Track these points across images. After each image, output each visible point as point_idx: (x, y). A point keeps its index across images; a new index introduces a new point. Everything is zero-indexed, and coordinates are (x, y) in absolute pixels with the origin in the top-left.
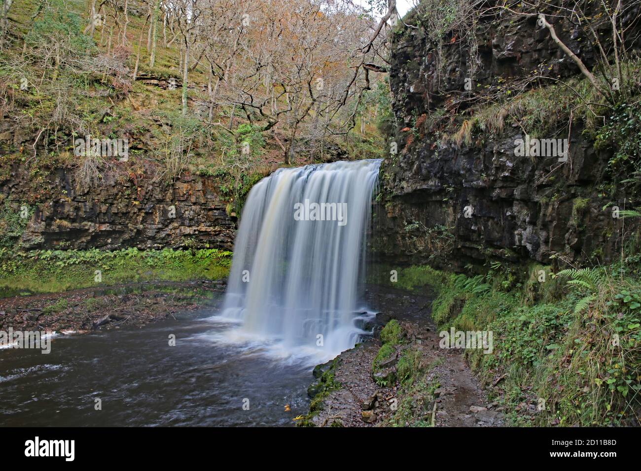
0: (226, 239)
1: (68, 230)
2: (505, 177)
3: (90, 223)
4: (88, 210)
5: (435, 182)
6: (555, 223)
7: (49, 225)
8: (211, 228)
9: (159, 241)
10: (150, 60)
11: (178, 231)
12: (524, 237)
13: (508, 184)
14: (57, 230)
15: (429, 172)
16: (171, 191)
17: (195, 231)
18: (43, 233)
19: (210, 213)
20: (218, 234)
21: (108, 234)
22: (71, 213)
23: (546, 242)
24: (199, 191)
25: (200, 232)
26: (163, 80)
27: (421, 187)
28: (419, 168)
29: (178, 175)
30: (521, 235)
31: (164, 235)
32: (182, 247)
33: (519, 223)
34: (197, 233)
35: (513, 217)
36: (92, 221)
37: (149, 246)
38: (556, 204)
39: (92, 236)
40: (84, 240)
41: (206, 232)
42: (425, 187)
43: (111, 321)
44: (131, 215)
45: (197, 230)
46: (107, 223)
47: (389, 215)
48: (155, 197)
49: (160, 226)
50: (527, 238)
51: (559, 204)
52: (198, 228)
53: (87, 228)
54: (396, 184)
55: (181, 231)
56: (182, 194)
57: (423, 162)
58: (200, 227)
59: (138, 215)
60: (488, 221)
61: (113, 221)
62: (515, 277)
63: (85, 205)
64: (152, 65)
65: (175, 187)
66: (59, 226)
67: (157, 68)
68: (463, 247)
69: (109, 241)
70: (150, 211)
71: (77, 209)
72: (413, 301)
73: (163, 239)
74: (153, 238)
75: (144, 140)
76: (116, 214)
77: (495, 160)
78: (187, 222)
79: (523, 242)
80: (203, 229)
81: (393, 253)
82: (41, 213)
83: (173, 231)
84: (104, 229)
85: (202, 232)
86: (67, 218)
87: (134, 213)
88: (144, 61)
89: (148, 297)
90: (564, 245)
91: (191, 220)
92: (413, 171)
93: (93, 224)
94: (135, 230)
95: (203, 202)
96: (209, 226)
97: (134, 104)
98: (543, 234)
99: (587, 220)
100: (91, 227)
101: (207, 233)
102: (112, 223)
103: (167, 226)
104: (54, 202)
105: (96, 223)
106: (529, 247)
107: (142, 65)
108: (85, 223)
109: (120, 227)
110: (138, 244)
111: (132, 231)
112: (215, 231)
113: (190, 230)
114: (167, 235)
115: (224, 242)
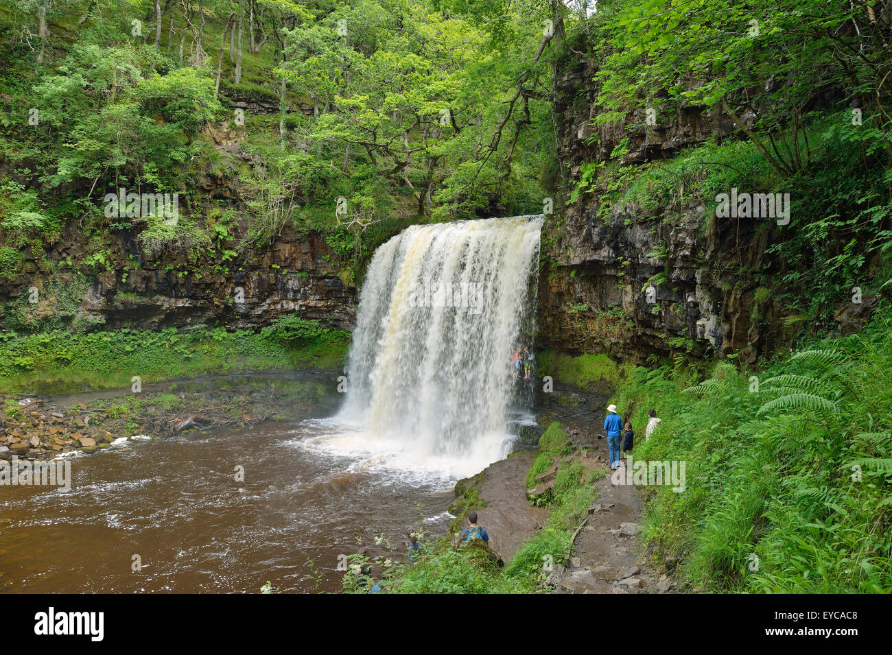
0: (343, 317)
1: (135, 306)
2: (684, 256)
3: (163, 298)
4: (161, 281)
5: (609, 253)
6: (738, 315)
7: (110, 301)
8: (323, 303)
9: (254, 320)
10: (234, 74)
11: (279, 306)
12: (707, 328)
13: (688, 264)
14: (121, 307)
15: (601, 239)
16: (269, 254)
17: (301, 306)
18: (103, 311)
19: (321, 283)
20: (330, 309)
21: (187, 311)
22: (139, 285)
23: (729, 336)
24: (306, 253)
25: (307, 307)
26: (254, 102)
27: (592, 259)
28: (589, 235)
29: (278, 233)
30: (703, 326)
31: (260, 313)
33: (702, 311)
34: (304, 308)
35: (696, 305)
36: (166, 295)
37: (241, 325)
38: (738, 292)
39: (167, 315)
40: (156, 319)
41: (315, 307)
42: (595, 257)
43: (195, 425)
44: (217, 286)
45: (304, 305)
46: (186, 297)
47: (554, 290)
48: (247, 262)
49: (255, 300)
50: (710, 331)
51: (742, 294)
52: (306, 303)
53: (159, 303)
54: (561, 252)
55: (282, 306)
56: (283, 258)
57: (594, 227)
58: (308, 301)
59: (225, 287)
60: (669, 306)
61: (194, 294)
62: (701, 375)
63: (157, 274)
64: (237, 81)
65: (274, 249)
66: (123, 303)
67: (244, 86)
68: (644, 334)
69: (189, 320)
70: (242, 281)
71: (147, 280)
72: (584, 400)
73: (259, 317)
74: (246, 316)
75: (231, 186)
76: (197, 285)
77: (673, 236)
78: (290, 295)
79: (705, 335)
80: (312, 304)
81: (560, 338)
82: (100, 286)
83: (273, 307)
84: (182, 305)
85: (311, 307)
86: (134, 291)
87: (221, 284)
88: (227, 76)
89: (241, 393)
90: (747, 341)
91: (296, 292)
92: (582, 238)
93: (167, 299)
94: (222, 306)
95: (311, 268)
96: (319, 300)
97: (216, 137)
98: (726, 327)
99: (770, 314)
100: (165, 302)
101: (316, 309)
102: (193, 297)
103: (264, 300)
104: (116, 270)
105: (171, 297)
106: (712, 341)
107: (225, 81)
108: (157, 297)
109: (202, 301)
110: (226, 324)
111: (218, 306)
112: (328, 307)
113: (295, 305)
114: (264, 311)
115: (339, 320)
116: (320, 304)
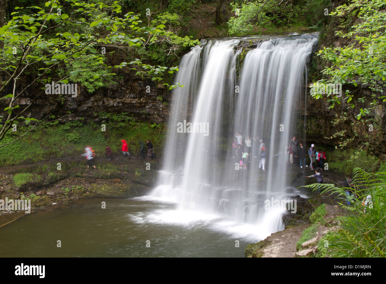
8: (136, 100)
9: (81, 114)
11: (100, 103)
17: (119, 103)
20: (142, 106)
21: (28, 108)
25: (124, 104)
31: (86, 108)
32: (105, 119)
34: (121, 105)
37: (70, 119)
41: (130, 103)
45: (121, 102)
52: (123, 100)
55: (104, 103)
73: (85, 112)
74: (74, 111)
78: (110, 94)
80: (128, 101)
83: (96, 104)
84: (24, 103)
85: (127, 104)
96: (133, 98)
101: (131, 105)
110: (59, 118)
112: (141, 103)
113: (114, 102)
114: (88, 107)
115: (149, 114)
116: (134, 101)
